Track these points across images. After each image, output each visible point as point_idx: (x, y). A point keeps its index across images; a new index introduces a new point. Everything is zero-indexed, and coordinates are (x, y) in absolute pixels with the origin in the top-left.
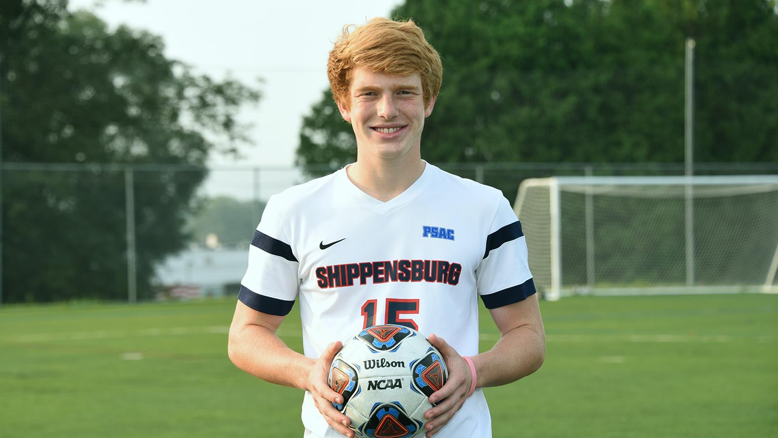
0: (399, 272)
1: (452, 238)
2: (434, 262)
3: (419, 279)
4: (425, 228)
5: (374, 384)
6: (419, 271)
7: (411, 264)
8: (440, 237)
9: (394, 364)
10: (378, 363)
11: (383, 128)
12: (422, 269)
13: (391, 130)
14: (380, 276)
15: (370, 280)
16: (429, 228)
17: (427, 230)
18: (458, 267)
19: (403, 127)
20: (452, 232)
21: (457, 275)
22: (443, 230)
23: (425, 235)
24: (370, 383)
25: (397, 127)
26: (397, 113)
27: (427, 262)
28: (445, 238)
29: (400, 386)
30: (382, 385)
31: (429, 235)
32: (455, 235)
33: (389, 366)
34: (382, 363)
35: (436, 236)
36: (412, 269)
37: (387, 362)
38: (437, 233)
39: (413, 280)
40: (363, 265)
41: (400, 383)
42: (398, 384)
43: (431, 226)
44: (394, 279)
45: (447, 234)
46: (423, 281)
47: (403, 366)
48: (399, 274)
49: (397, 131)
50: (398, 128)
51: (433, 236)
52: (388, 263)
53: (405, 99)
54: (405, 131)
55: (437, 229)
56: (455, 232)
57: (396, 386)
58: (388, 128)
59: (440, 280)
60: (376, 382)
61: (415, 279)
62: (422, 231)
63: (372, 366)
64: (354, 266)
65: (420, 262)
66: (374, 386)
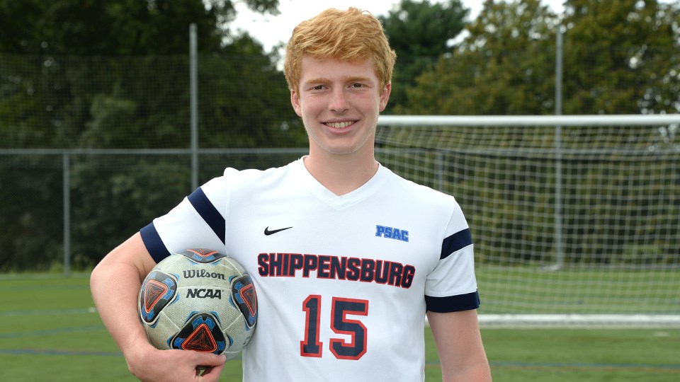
0: (347, 270)
1: (406, 240)
2: (387, 263)
3: (369, 280)
4: (379, 228)
5: (193, 292)
6: (370, 270)
7: (361, 263)
8: (394, 237)
9: (214, 275)
10: (198, 274)
11: (334, 122)
12: (373, 268)
13: (343, 125)
14: (325, 271)
15: (313, 273)
16: (383, 228)
17: (381, 229)
18: (412, 269)
19: (355, 121)
20: (407, 233)
21: (411, 278)
22: (397, 230)
23: (378, 234)
24: (190, 291)
25: (349, 121)
26: (348, 107)
27: (379, 262)
28: (399, 239)
29: (220, 297)
30: (202, 294)
31: (383, 234)
32: (410, 236)
33: (209, 277)
34: (202, 274)
35: (389, 236)
36: (362, 268)
37: (208, 273)
38: (390, 233)
39: (362, 280)
40: (308, 257)
41: (220, 294)
42: (218, 295)
43: (385, 226)
44: (342, 277)
45: (401, 235)
46: (374, 282)
47: (223, 278)
48: (348, 272)
49: (349, 126)
50: (350, 123)
51: (386, 236)
52: (335, 259)
53: (357, 92)
54: (357, 125)
55: (390, 229)
56: (409, 233)
57: (215, 296)
58: (340, 122)
59: (391, 283)
60: (196, 290)
61: (365, 279)
62: (375, 231)
63: (192, 275)
64: (299, 256)
65: (371, 262)
66: (193, 294)
